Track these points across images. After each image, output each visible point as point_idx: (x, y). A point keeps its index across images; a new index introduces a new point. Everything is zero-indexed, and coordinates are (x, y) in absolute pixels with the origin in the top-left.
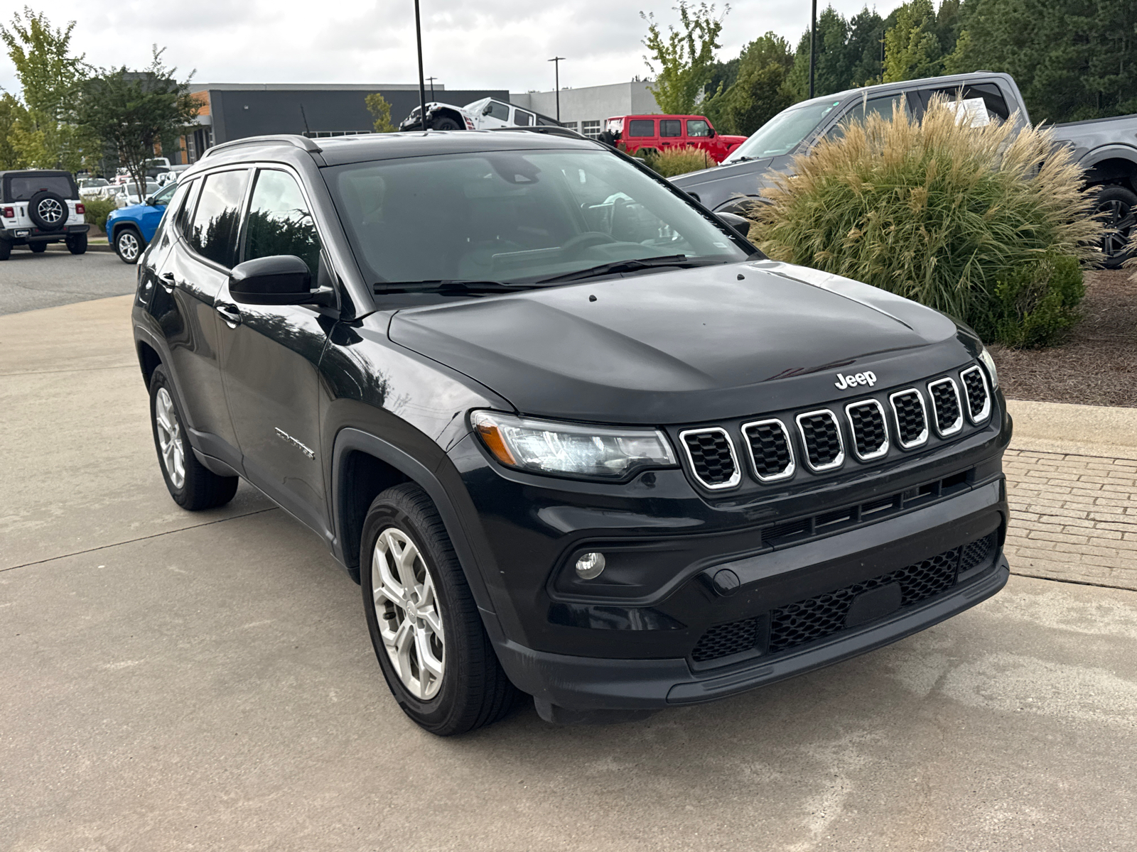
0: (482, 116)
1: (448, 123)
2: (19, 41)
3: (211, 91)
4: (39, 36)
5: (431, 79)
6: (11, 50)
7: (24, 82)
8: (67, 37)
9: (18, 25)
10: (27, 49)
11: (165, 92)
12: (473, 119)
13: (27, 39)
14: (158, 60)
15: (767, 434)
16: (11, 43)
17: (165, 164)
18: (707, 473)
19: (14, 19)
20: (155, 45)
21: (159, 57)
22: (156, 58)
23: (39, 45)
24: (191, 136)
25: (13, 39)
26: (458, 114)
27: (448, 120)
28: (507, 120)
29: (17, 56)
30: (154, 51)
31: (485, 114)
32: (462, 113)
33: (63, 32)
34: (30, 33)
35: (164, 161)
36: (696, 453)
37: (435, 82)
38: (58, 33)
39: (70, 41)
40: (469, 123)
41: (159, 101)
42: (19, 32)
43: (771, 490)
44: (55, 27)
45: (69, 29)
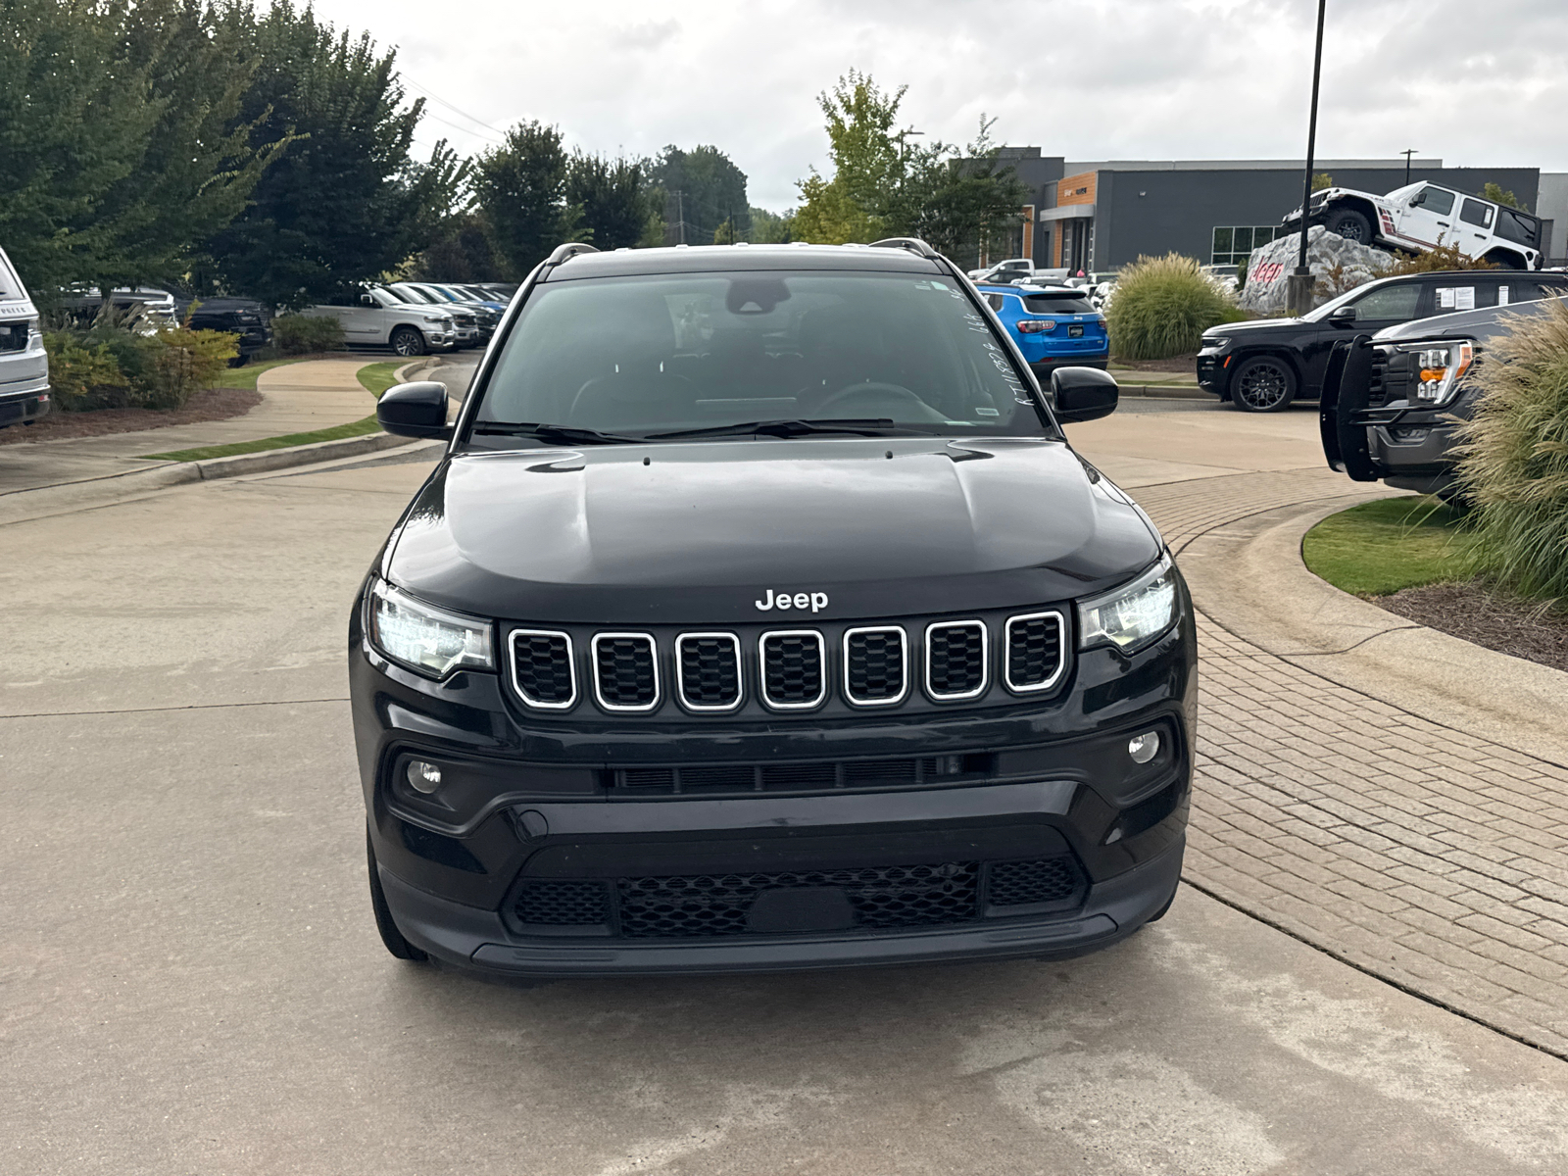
0: (1408, 206)
1: (1349, 218)
2: (841, 113)
3: (1100, 172)
4: (861, 105)
5: (1409, 153)
6: (831, 123)
7: (839, 162)
8: (895, 106)
9: (842, 92)
10: (849, 121)
11: (986, 174)
12: (1393, 211)
13: (848, 109)
14: (985, 134)
15: (627, 650)
16: (831, 115)
17: (1028, 268)
18: (534, 686)
19: (839, 85)
20: (983, 115)
21: (987, 130)
22: (983, 131)
23: (861, 117)
24: (1070, 231)
25: (835, 108)
26: (1369, 204)
27: (1353, 213)
28: (1448, 214)
29: (837, 132)
30: (982, 123)
31: (1413, 205)
32: (1376, 204)
33: (891, 99)
34: (853, 102)
35: (1027, 263)
36: (521, 659)
37: (1413, 157)
38: (886, 101)
39: (898, 111)
40: (1385, 218)
41: (977, 188)
42: (842, 101)
43: (619, 723)
44: (883, 93)
45: (899, 96)
